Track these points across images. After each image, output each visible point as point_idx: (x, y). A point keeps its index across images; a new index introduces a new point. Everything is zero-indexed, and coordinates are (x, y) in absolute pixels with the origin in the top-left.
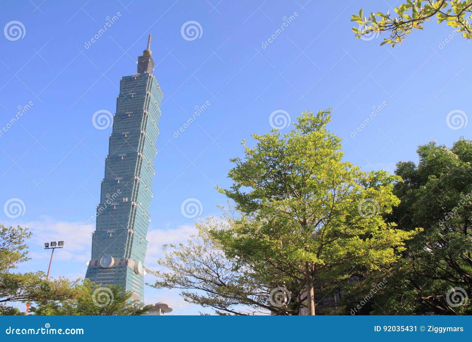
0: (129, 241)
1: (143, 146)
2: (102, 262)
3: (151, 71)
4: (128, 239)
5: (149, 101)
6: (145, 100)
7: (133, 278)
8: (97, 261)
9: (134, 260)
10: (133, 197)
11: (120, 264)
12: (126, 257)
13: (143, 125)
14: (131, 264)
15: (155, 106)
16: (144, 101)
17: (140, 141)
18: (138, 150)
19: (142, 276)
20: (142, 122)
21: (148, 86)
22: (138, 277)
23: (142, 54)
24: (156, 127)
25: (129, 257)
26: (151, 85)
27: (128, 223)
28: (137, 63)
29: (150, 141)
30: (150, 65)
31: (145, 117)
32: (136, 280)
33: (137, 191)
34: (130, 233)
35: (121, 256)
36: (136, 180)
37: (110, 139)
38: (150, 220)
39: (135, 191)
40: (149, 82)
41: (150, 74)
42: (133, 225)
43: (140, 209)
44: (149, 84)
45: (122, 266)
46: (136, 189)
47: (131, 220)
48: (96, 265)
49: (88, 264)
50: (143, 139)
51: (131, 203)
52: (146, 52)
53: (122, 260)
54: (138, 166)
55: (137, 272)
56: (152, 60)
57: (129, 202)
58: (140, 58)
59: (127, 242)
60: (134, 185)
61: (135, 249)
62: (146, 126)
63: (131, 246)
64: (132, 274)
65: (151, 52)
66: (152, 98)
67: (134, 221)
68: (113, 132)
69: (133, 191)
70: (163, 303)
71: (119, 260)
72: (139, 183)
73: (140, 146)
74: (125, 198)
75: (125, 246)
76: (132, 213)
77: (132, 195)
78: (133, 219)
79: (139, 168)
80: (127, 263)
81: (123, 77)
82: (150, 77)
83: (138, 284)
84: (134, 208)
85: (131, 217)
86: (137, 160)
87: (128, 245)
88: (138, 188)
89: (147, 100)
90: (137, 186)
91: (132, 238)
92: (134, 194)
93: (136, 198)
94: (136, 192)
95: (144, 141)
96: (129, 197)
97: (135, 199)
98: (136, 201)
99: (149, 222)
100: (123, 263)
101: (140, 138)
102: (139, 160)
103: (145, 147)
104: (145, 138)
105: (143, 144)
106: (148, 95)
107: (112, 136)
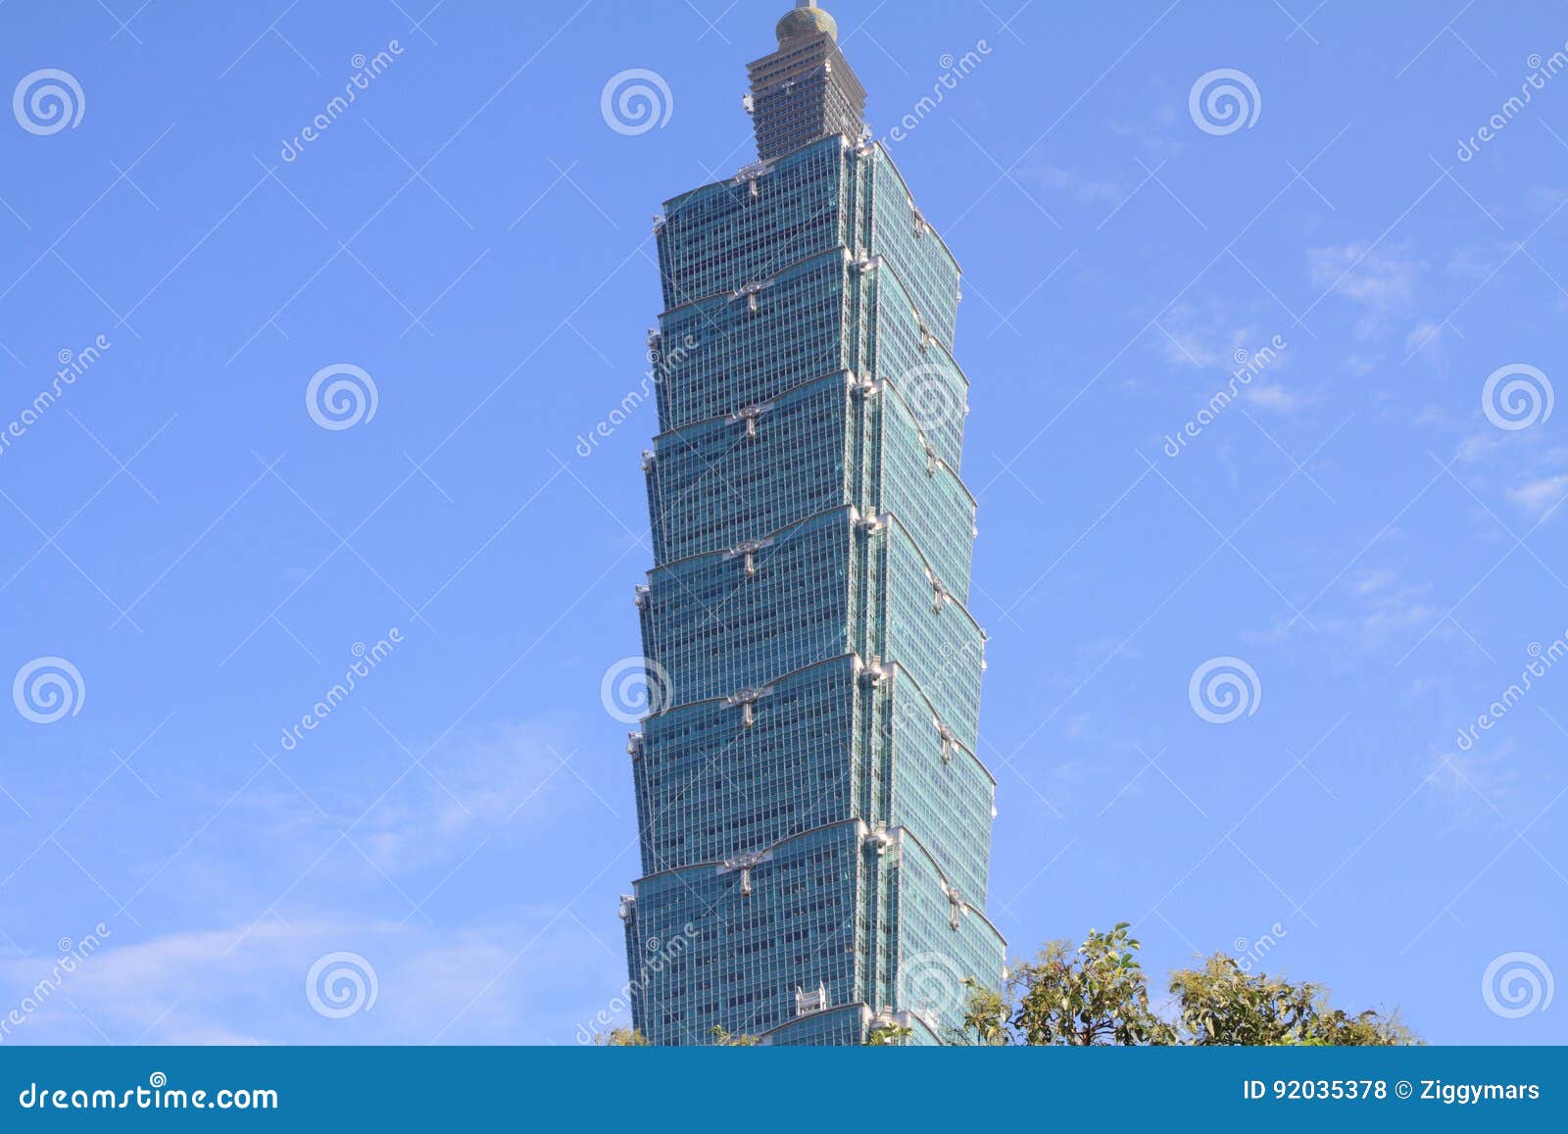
1: (881, 613)
3: (850, 122)
5: (872, 312)
6: (845, 309)
10: (869, 976)
13: (858, 473)
15: (922, 349)
16: (837, 319)
17: (852, 579)
18: (851, 641)
20: (848, 456)
21: (851, 218)
24: (949, 486)
26: (868, 210)
28: (749, 102)
29: (922, 577)
31: (858, 417)
33: (891, 930)
36: (871, 850)
37: (645, 607)
39: (870, 927)
40: (851, 190)
41: (845, 142)
44: (851, 205)
46: (881, 912)
50: (872, 564)
51: (858, 1019)
52: (796, 27)
54: (865, 751)
56: (843, 65)
57: (845, 1008)
58: (760, 71)
60: (860, 883)
62: (876, 475)
65: (827, 22)
66: (890, 290)
68: (659, 556)
69: (860, 932)
72: (893, 873)
73: (861, 614)
74: (810, 986)
77: (859, 957)
79: (876, 762)
81: (669, 203)
82: (852, 157)
86: (856, 712)
88: (892, 903)
89: (854, 305)
90: (882, 887)
92: (870, 950)
93: (889, 979)
94: (881, 936)
95: (880, 577)
96: (838, 974)
97: (880, 986)
98: (890, 998)
101: (853, 558)
102: (866, 709)
103: (894, 621)
104: (882, 555)
105: (881, 598)
106: (855, 272)
107: (656, 589)
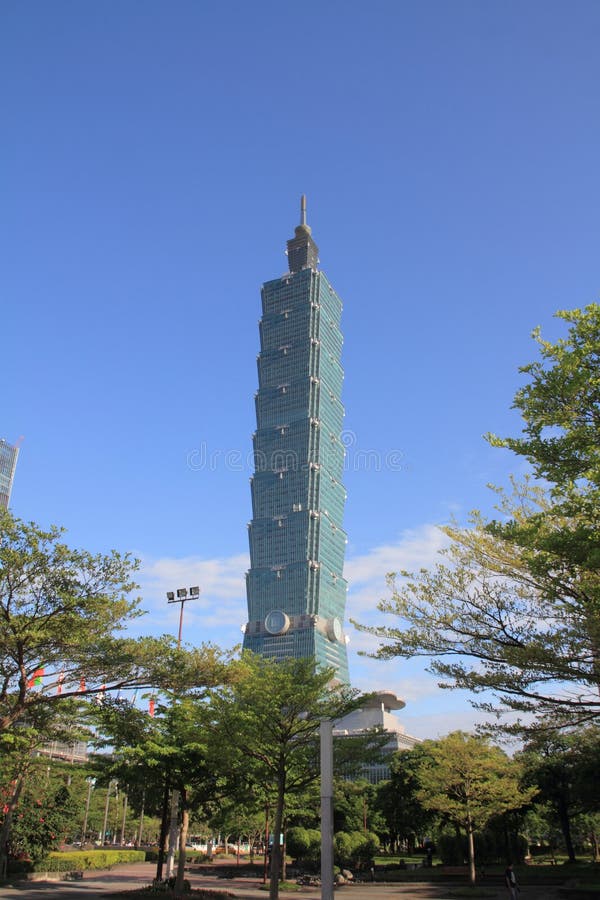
0: (312, 583)
1: (318, 406)
2: (269, 624)
3: (314, 264)
4: (309, 579)
5: (318, 320)
6: (311, 320)
7: (327, 650)
8: (258, 623)
9: (326, 617)
10: (312, 502)
11: (301, 625)
12: (311, 612)
13: (313, 366)
14: (320, 624)
15: (331, 329)
16: (309, 323)
17: (311, 397)
18: (310, 414)
19: (343, 646)
20: (311, 362)
21: (313, 293)
22: (335, 648)
23: (292, 236)
24: (337, 367)
25: (316, 613)
26: (318, 290)
27: (308, 551)
28: (286, 252)
29: (329, 395)
30: (310, 252)
31: (314, 351)
32: (333, 654)
33: (317, 490)
34: (312, 568)
35: (301, 612)
36: (313, 470)
37: (256, 399)
38: (346, 542)
39: (312, 489)
40: (314, 284)
41: (313, 271)
42: (317, 553)
43: (326, 523)
44: (313, 289)
45: (305, 630)
46: (315, 486)
47: (312, 546)
48: (258, 630)
49: (244, 629)
50: (316, 392)
51: (308, 513)
52: (300, 231)
53: (303, 618)
54: (313, 443)
55: (333, 640)
56: (313, 244)
57: (305, 511)
58: (291, 244)
59: (309, 586)
60: (310, 479)
61: (325, 595)
62: (318, 367)
63: (317, 591)
64: (325, 642)
65: (309, 229)
66: (323, 313)
67: (317, 546)
68: (260, 385)
69: (310, 491)
70: (386, 692)
71: (297, 618)
72: (318, 475)
73: (313, 406)
74: (297, 504)
75: (306, 593)
76: (312, 532)
77: (309, 497)
78: (315, 542)
79: (315, 446)
80: (312, 622)
81: (265, 284)
82: (314, 275)
83: (338, 659)
84: (316, 522)
85: (312, 538)
86: (310, 433)
87: (311, 591)
88: (318, 484)
89: (314, 318)
90: (316, 480)
91: (318, 578)
92: (312, 496)
93: (317, 503)
94: (315, 492)
95: (318, 396)
96: (305, 502)
97: (314, 505)
98: (316, 508)
99: (344, 545)
100: (306, 623)
101: (311, 391)
102: (313, 432)
103: (321, 407)
104: (318, 390)
105: (318, 401)
106: (314, 309)
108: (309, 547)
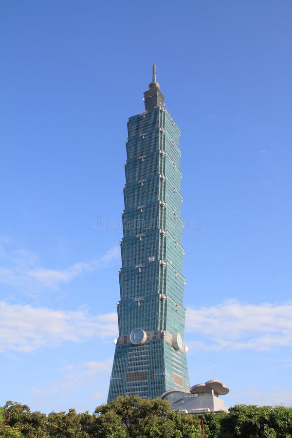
0: (162, 309)
1: (165, 193)
2: (132, 338)
3: (161, 105)
4: (160, 306)
5: (164, 139)
6: (160, 139)
7: (172, 356)
8: (125, 338)
9: (171, 332)
10: (161, 255)
11: (154, 338)
12: (161, 329)
13: (161, 168)
14: (168, 338)
15: (173, 145)
16: (158, 141)
17: (160, 187)
18: (159, 198)
19: (184, 353)
20: (160, 165)
21: (161, 123)
22: (178, 355)
23: (148, 89)
24: (177, 170)
25: (165, 329)
26: (164, 121)
27: (159, 287)
28: (144, 99)
29: (172, 187)
30: (159, 99)
31: (161, 158)
32: (177, 359)
33: (165, 247)
34: (162, 299)
35: (154, 329)
36: (162, 234)
37: (124, 191)
38: (185, 283)
39: (161, 247)
40: (161, 118)
41: (160, 108)
42: (165, 289)
44: (161, 120)
45: (157, 341)
46: (163, 245)
47: (161, 284)
48: (125, 342)
49: (115, 341)
50: (163, 185)
51: (159, 263)
52: (152, 85)
53: (156, 333)
54: (161, 217)
55: (176, 348)
56: (160, 94)
57: (157, 261)
58: (146, 94)
59: (160, 311)
60: (160, 240)
61: (171, 318)
62: (164, 169)
63: (165, 315)
64: (171, 350)
65: (158, 85)
66: (168, 135)
67: (165, 284)
68: (127, 182)
69: (160, 248)
70: (215, 381)
71: (152, 333)
72: (165, 238)
73: (161, 193)
74: (151, 257)
75: (158, 316)
76: (161, 275)
77: (159, 252)
78: (163, 281)
80: (162, 336)
81: (129, 118)
82: (161, 111)
83: (180, 362)
84: (164, 268)
85: (161, 280)
86: (160, 210)
87: (161, 314)
88: (165, 243)
89: (161, 138)
90: (163, 241)
91: (166, 305)
92: (161, 251)
93: (165, 256)
94: (163, 249)
95: (165, 187)
96: (156, 255)
97: (163, 257)
98: (164, 259)
99: (184, 286)
100: (158, 336)
101: (160, 184)
102: (162, 210)
103: (167, 194)
104: (165, 183)
105: (165, 190)
106: (161, 132)
107: (126, 188)
108: (159, 285)
